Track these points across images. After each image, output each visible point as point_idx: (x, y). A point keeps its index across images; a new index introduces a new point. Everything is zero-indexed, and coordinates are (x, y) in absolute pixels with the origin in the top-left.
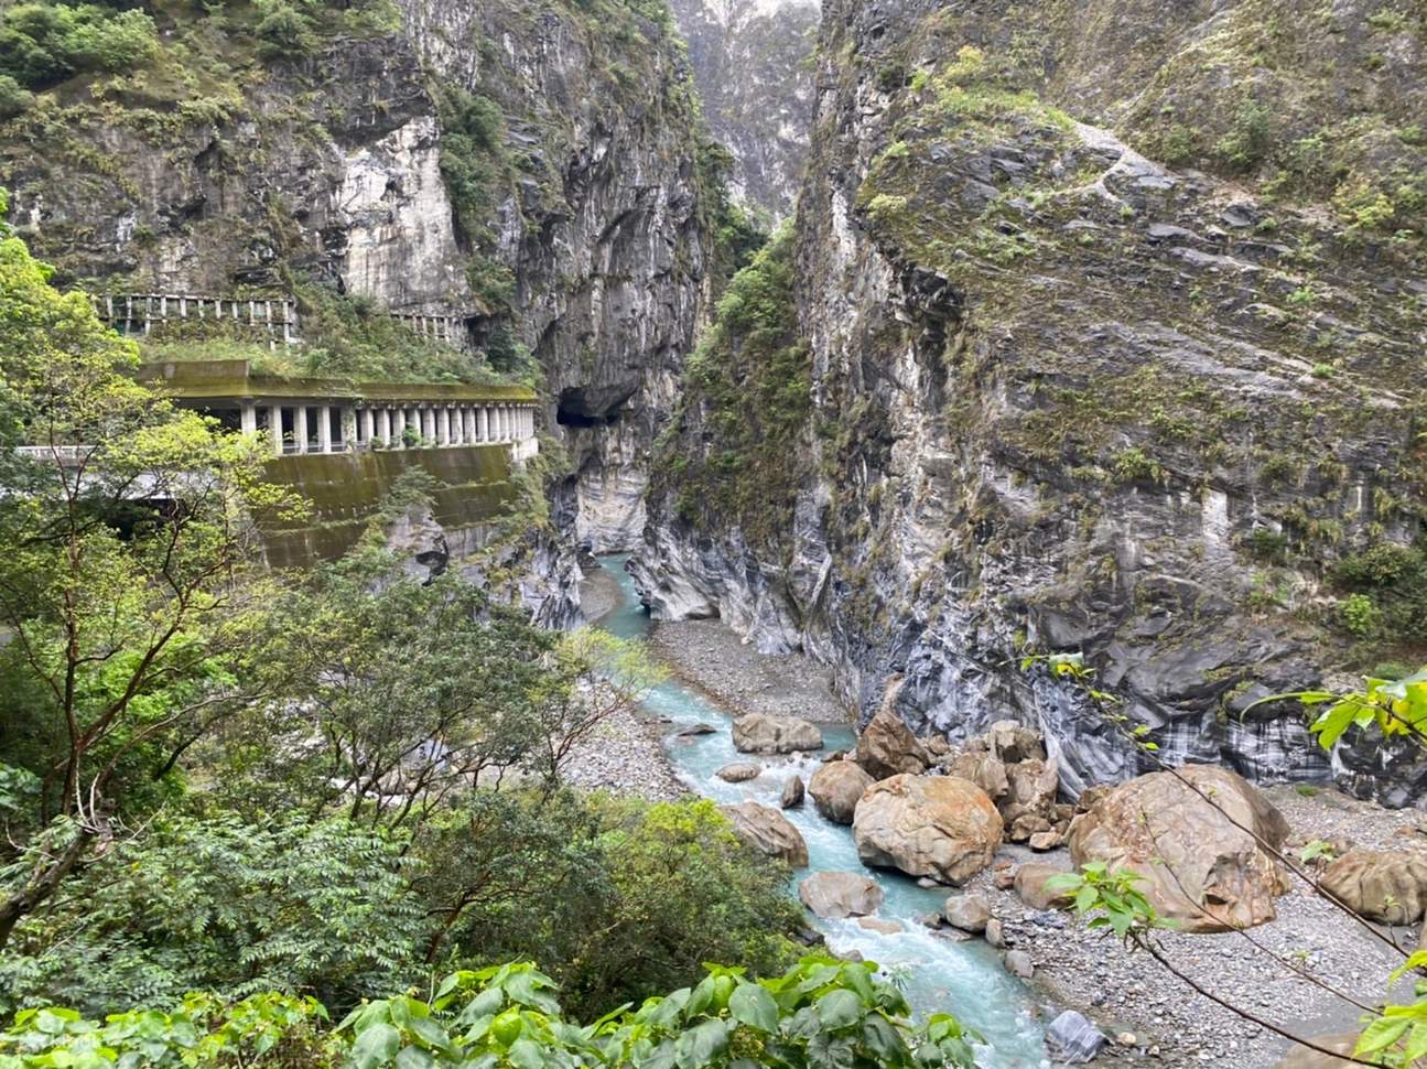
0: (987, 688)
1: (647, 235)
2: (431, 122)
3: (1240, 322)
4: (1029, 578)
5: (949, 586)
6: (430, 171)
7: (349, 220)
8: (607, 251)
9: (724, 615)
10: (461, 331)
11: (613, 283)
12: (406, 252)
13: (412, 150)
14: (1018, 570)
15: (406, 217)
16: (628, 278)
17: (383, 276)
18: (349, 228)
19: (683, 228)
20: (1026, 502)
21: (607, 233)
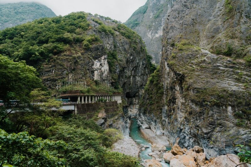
0: (193, 140)
1: (139, 69)
2: (106, 56)
3: (231, 78)
4: (198, 121)
5: (186, 123)
6: (106, 62)
7: (95, 70)
8: (133, 72)
9: (151, 128)
10: (110, 84)
11: (134, 77)
12: (103, 74)
13: (104, 59)
14: (197, 120)
15: (103, 69)
16: (136, 75)
17: (99, 77)
18: (95, 71)
19: (145, 68)
20: (198, 109)
21: (133, 70)
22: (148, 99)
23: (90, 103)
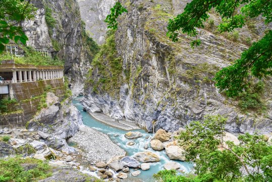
0: (177, 122)
1: (73, 37)
2: (44, 10)
4: (187, 101)
5: (168, 103)
6: (43, 20)
7: (26, 29)
8: (66, 40)
9: (104, 111)
10: (50, 54)
11: (67, 46)
12: (39, 37)
13: (39, 15)
14: (186, 100)
15: (38, 30)
16: (70, 45)
17: (34, 42)
18: (26, 31)
19: (79, 36)
20: (187, 87)
21: (66, 36)
22: (98, 76)
23: (31, 81)
